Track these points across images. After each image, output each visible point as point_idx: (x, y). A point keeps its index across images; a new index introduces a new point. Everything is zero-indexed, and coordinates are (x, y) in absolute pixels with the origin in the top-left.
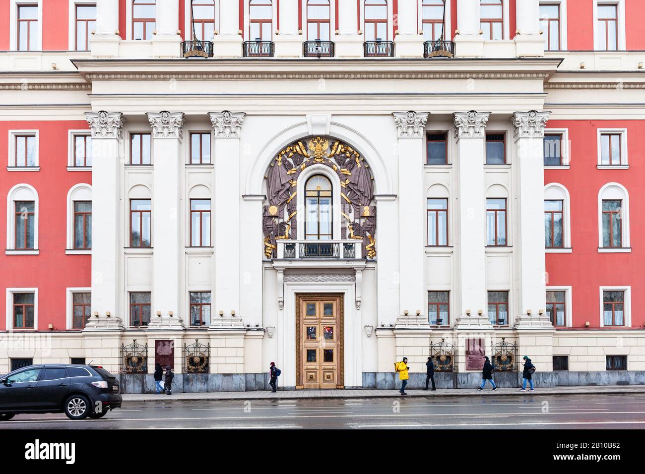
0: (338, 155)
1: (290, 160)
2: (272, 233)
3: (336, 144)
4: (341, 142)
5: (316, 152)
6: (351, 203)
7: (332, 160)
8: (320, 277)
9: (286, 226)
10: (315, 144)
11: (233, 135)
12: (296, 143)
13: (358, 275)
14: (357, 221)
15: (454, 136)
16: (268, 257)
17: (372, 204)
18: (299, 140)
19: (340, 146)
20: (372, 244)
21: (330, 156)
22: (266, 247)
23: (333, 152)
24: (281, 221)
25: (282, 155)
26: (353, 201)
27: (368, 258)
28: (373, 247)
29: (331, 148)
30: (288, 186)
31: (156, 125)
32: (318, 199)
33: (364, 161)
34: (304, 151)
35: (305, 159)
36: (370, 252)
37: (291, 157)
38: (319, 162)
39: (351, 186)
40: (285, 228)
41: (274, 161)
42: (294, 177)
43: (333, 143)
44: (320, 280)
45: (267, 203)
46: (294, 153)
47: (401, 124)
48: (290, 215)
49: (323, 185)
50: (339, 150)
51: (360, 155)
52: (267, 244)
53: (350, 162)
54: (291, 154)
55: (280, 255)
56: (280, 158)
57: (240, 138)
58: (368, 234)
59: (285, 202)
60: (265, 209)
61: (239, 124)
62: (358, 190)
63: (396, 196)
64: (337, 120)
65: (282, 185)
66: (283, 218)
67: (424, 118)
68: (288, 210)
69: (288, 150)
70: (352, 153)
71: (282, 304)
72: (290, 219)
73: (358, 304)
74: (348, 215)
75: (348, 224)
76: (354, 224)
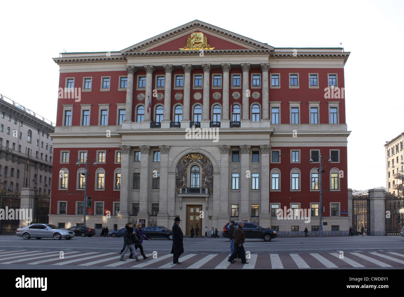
0: (201, 159)
1: (186, 161)
2: (179, 185)
3: (201, 155)
4: (202, 155)
5: (194, 158)
6: (205, 175)
7: (199, 161)
10: (194, 155)
11: (166, 153)
12: (187, 155)
13: (206, 199)
14: (207, 181)
16: (177, 193)
17: (212, 175)
18: (189, 154)
20: (212, 189)
21: (199, 159)
22: (176, 189)
24: (182, 181)
27: (210, 193)
29: (199, 157)
30: (184, 169)
32: (195, 173)
33: (210, 161)
34: (190, 158)
35: (190, 161)
36: (211, 191)
38: (195, 161)
39: (205, 169)
40: (183, 183)
41: (180, 160)
42: (187, 166)
44: (194, 201)
45: (178, 175)
46: (187, 158)
47: (221, 149)
48: (185, 179)
49: (197, 169)
50: (202, 157)
51: (209, 159)
53: (205, 162)
55: (181, 192)
56: (182, 160)
57: (168, 154)
58: (211, 185)
59: (184, 174)
60: (177, 177)
61: (169, 149)
62: (208, 171)
63: (220, 173)
64: (200, 148)
65: (182, 169)
66: (183, 180)
67: (229, 147)
68: (185, 177)
69: (185, 158)
70: (206, 158)
71: (181, 208)
72: (185, 180)
73: (207, 209)
74: (204, 179)
75: (204, 182)
76: (206, 182)
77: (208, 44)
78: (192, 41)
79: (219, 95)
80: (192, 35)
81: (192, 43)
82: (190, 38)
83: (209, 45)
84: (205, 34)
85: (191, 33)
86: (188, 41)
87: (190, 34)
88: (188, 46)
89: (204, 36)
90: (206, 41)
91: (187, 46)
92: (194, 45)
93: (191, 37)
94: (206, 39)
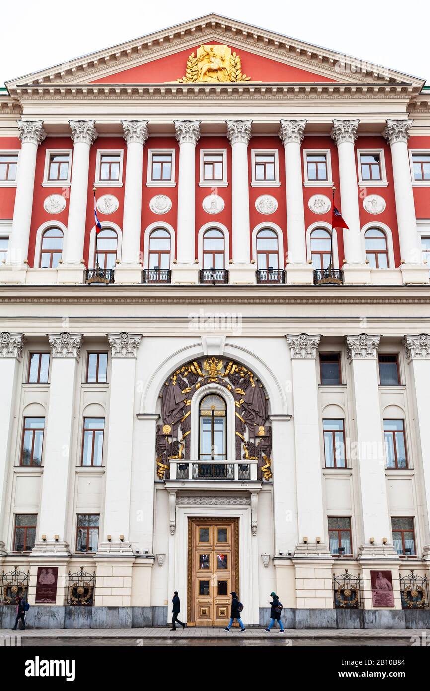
0: (233, 375)
1: (185, 380)
2: (165, 452)
3: (231, 364)
4: (235, 363)
5: (210, 372)
6: (246, 423)
7: (227, 380)
8: (214, 500)
9: (180, 446)
10: (210, 364)
11: (129, 355)
12: (191, 363)
13: (254, 499)
14: (252, 441)
15: (346, 357)
16: (160, 478)
17: (267, 424)
18: (194, 360)
19: (234, 367)
20: (267, 466)
21: (225, 376)
22: (159, 467)
23: (227, 372)
24: (175, 440)
25: (177, 375)
26: (247, 421)
27: (264, 480)
28: (269, 468)
29: (226, 368)
30: (182, 405)
31: (55, 345)
32: (213, 418)
33: (259, 381)
34: (199, 371)
35: (200, 379)
36: (266, 474)
37: (186, 377)
38: (213, 382)
39: (245, 405)
40: (178, 448)
41: (169, 380)
42: (189, 396)
43: (228, 364)
44: (214, 503)
45: (161, 423)
46: (189, 373)
47: (294, 346)
48: (183, 434)
49: (218, 405)
50: (233, 370)
51: (255, 375)
52: (160, 464)
53: (244, 382)
54: (186, 374)
55: (173, 476)
56: (175, 378)
57: (136, 359)
58: (263, 455)
59: (179, 421)
60: (159, 428)
61: (136, 345)
62: (253, 410)
63: (291, 416)
64: (231, 341)
65: (176, 404)
66: (177, 437)
67: (317, 340)
68: (182, 429)
69: (183, 370)
70: (245, 373)
71: (173, 529)
72: (184, 438)
73: (254, 529)
74: (243, 435)
75: (243, 444)
76: (249, 444)
77: (243, 73)
78: (200, 65)
79: (271, 204)
80: (200, 52)
81: (201, 69)
82: (195, 56)
83: (244, 76)
84: (233, 49)
85: (199, 46)
86: (189, 64)
87: (194, 49)
88: (188, 75)
89: (232, 54)
90: (239, 66)
91: (186, 76)
92: (205, 74)
93: (198, 56)
94: (238, 59)
